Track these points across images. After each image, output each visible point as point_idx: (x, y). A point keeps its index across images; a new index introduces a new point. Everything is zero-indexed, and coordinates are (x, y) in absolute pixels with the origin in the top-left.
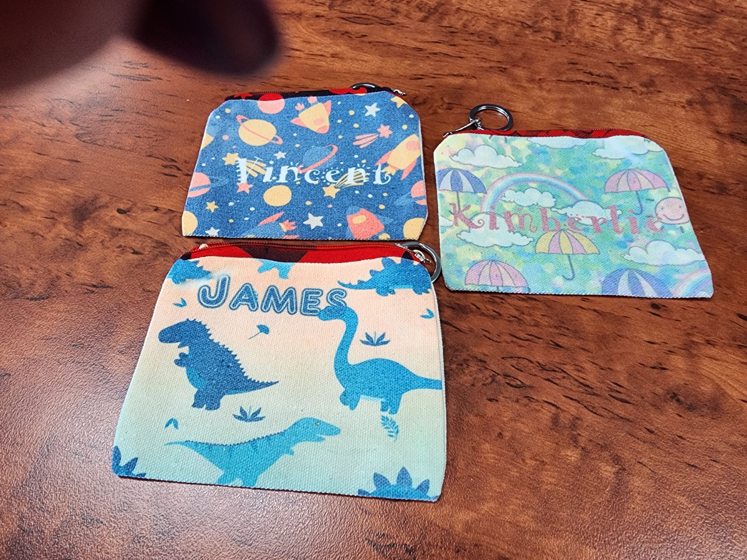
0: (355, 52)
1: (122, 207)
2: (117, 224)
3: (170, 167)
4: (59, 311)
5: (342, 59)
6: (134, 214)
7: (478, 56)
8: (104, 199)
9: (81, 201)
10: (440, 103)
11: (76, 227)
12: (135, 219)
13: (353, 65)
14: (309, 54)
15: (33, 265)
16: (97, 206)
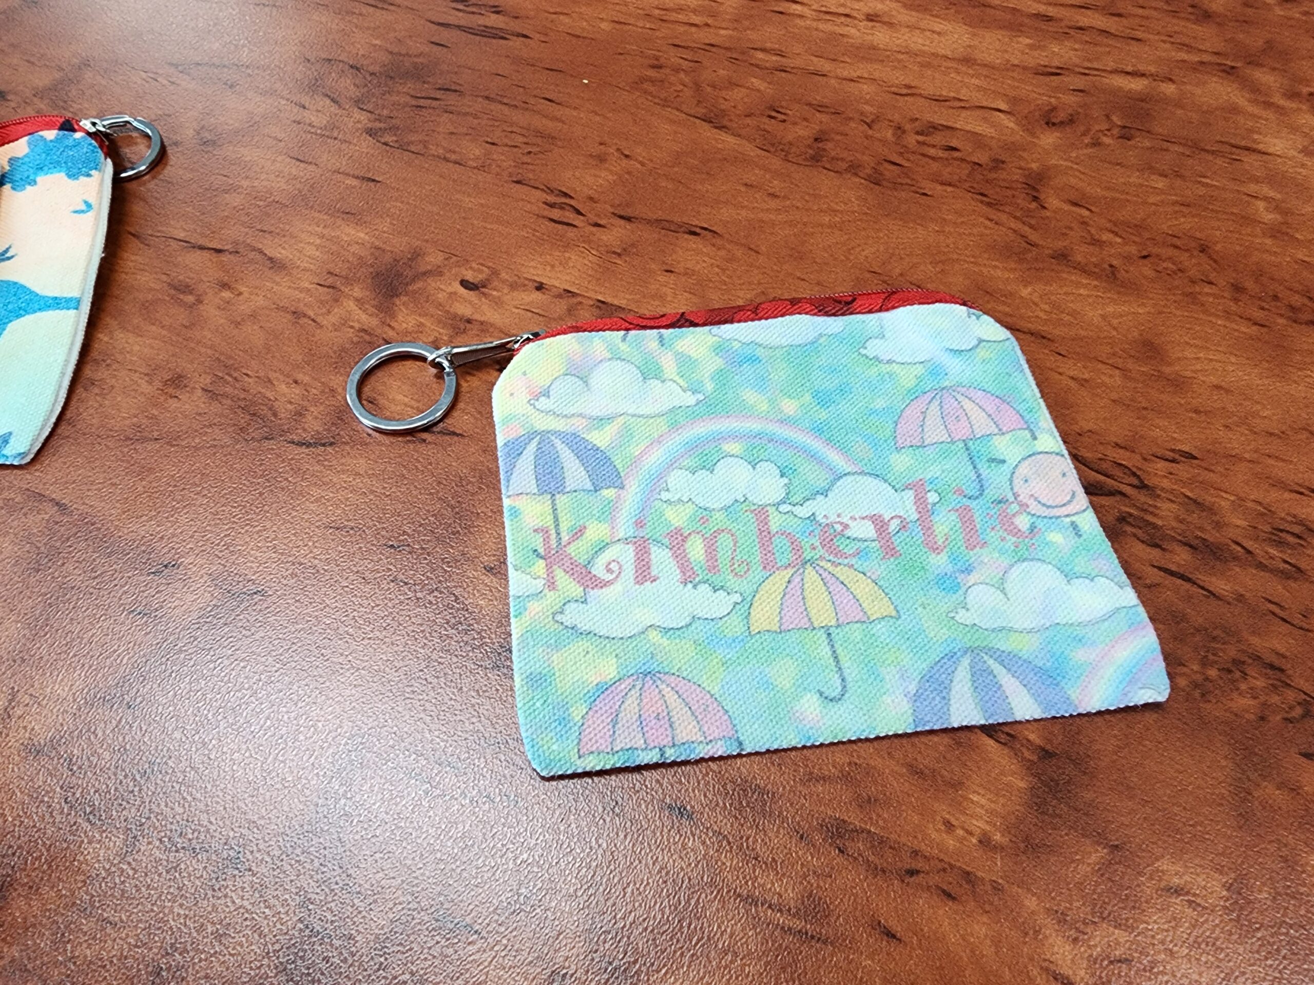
0: (914, 13)
1: (469, 276)
2: (464, 310)
3: (561, 207)
4: (358, 474)
5: (890, 25)
6: (495, 293)
7: (1172, 40)
8: (434, 258)
9: (388, 258)
10: (1104, 126)
11: (379, 308)
12: (498, 303)
13: (914, 39)
14: (821, 11)
15: (300, 377)
16: (422, 269)
